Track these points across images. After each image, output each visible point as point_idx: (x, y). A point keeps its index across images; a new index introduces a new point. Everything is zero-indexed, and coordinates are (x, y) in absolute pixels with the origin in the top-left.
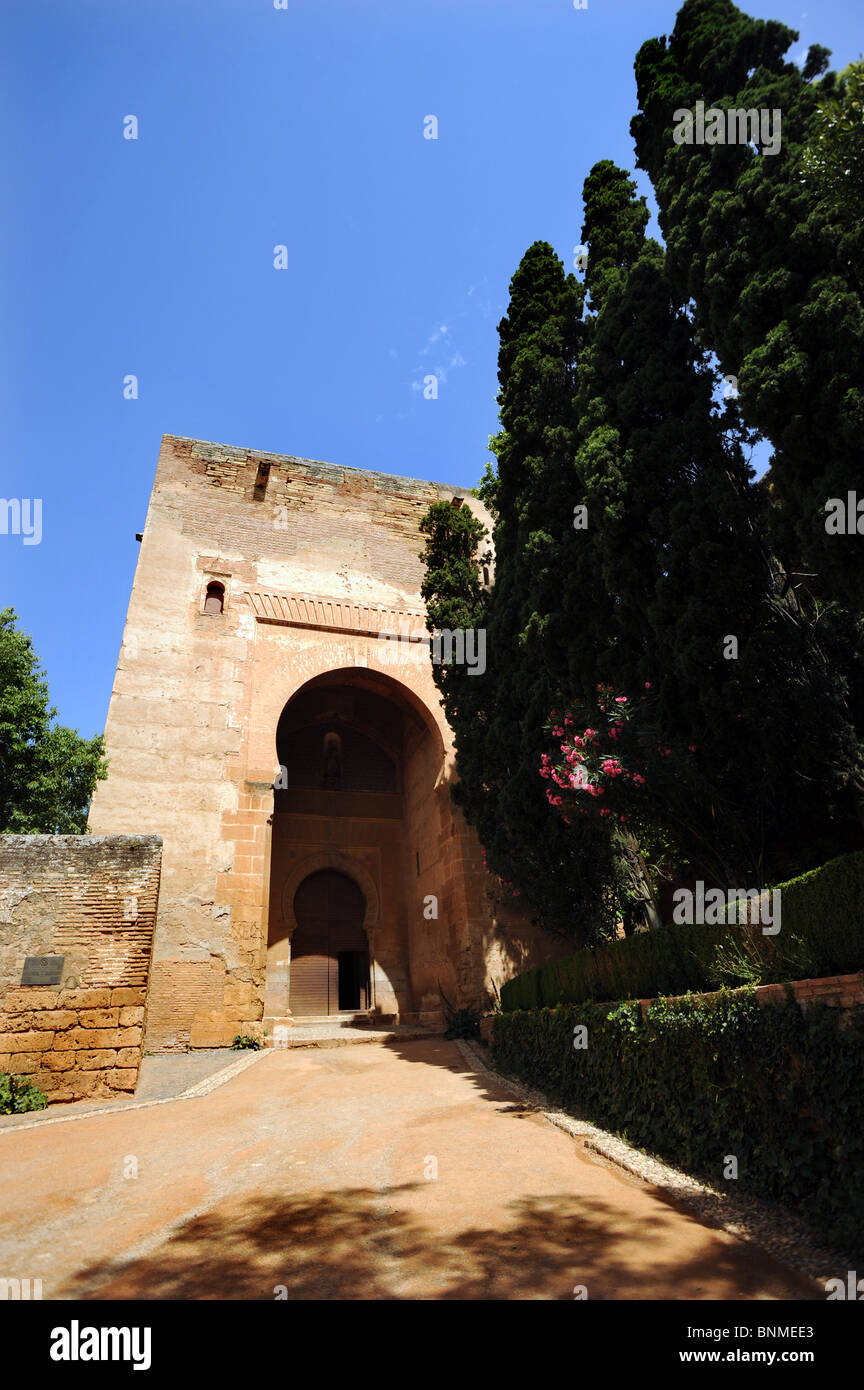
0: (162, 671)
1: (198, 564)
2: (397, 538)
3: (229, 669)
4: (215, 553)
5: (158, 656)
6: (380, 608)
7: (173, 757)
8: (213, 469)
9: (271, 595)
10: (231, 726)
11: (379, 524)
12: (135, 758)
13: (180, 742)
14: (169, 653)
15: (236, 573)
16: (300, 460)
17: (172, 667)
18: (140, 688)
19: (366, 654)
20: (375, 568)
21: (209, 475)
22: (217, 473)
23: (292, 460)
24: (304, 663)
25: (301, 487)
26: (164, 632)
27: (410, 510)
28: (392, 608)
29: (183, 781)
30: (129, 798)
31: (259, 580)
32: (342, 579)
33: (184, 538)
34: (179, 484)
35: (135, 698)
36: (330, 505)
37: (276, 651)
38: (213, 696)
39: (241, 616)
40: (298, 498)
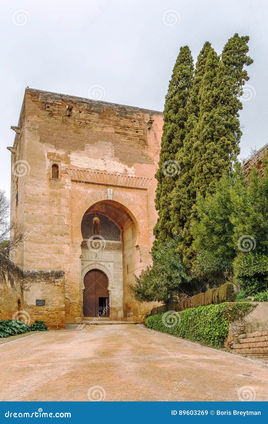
0: (40, 203)
1: (47, 156)
2: (125, 140)
3: (63, 201)
4: (54, 151)
5: (38, 197)
6: (118, 174)
7: (48, 235)
8: (48, 107)
9: (76, 169)
10: (66, 224)
11: (118, 133)
12: (35, 236)
13: (50, 230)
14: (42, 196)
15: (62, 160)
17: (43, 202)
18: (34, 210)
19: (112, 194)
20: (116, 155)
21: (47, 111)
22: (50, 109)
25: (85, 115)
26: (39, 187)
27: (130, 125)
28: (122, 174)
29: (52, 244)
30: (35, 249)
31: (71, 163)
32: (104, 161)
33: (41, 144)
34: (35, 116)
35: (32, 214)
36: (97, 124)
37: (79, 193)
38: (59, 212)
39: (66, 179)
40: (84, 122)
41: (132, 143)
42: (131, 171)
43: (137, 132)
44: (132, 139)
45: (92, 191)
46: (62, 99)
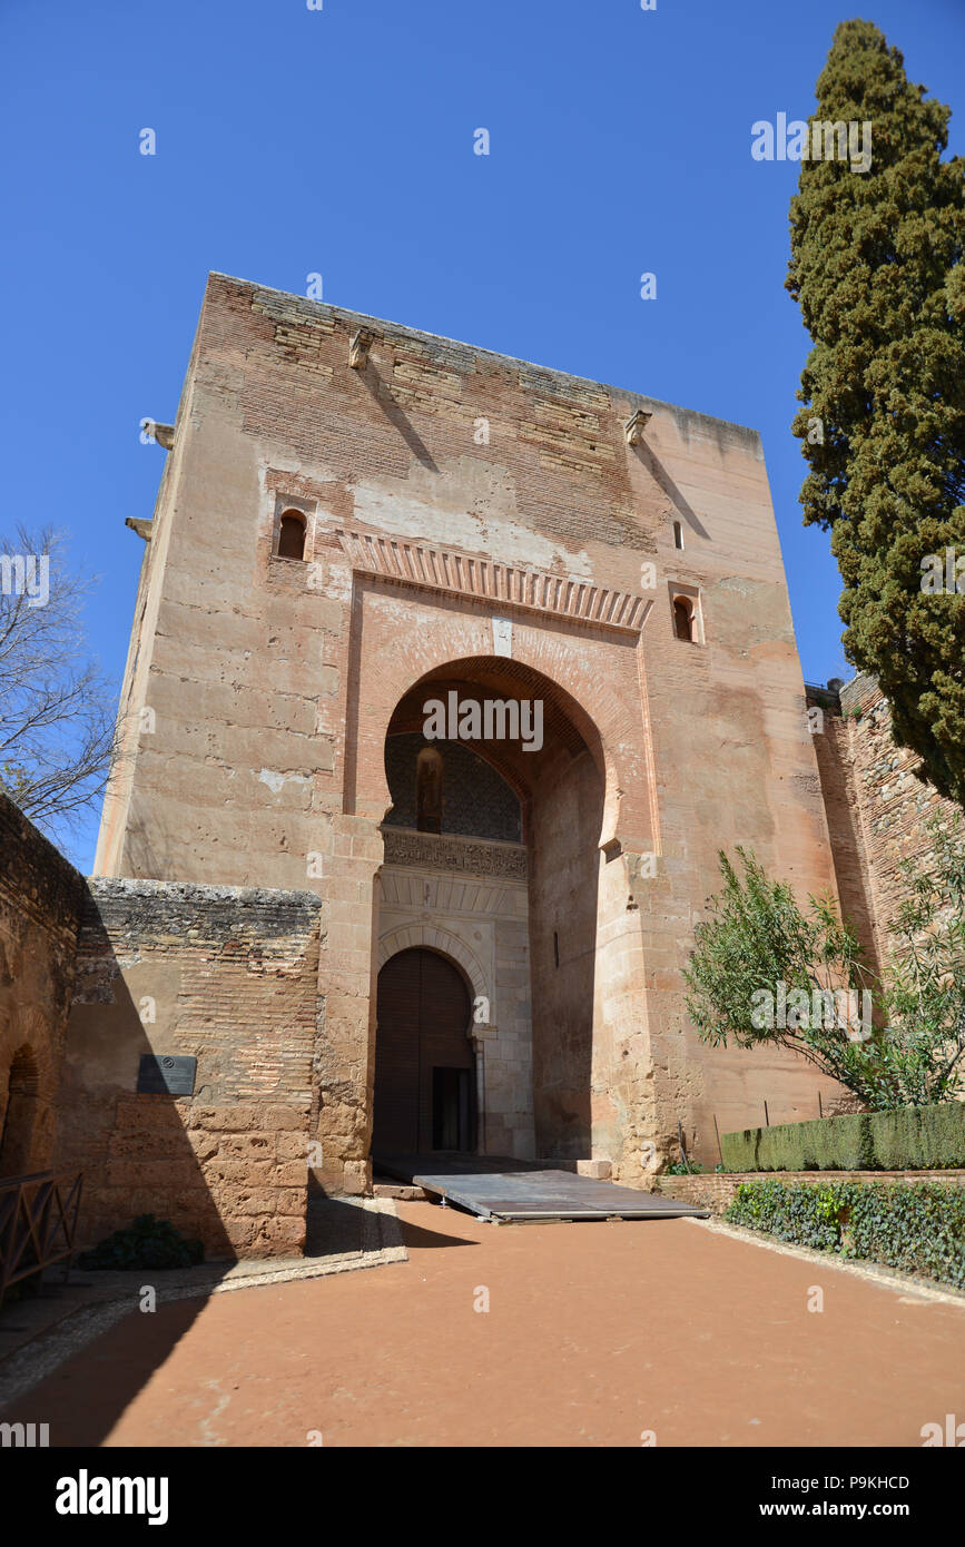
0: (220, 641)
1: (268, 480)
2: (553, 466)
4: (294, 466)
5: (215, 617)
6: (530, 570)
8: (285, 334)
9: (375, 537)
10: (320, 730)
11: (527, 441)
12: (187, 767)
13: (251, 750)
14: (229, 615)
15: (322, 498)
16: (411, 330)
17: (234, 636)
18: (190, 664)
19: (509, 636)
20: (521, 508)
21: (280, 344)
22: (291, 341)
23: (399, 330)
24: (423, 645)
25: (415, 375)
26: (221, 581)
27: (570, 423)
28: (546, 571)
29: (256, 809)
30: (180, 827)
31: (358, 513)
32: (475, 521)
33: (245, 438)
34: (235, 354)
35: (183, 680)
36: (457, 406)
37: (382, 622)
38: (294, 684)
39: (333, 566)
40: (410, 392)
41: (579, 478)
42: (580, 566)
43: (593, 448)
44: (577, 467)
45: (432, 619)
46: (336, 319)
